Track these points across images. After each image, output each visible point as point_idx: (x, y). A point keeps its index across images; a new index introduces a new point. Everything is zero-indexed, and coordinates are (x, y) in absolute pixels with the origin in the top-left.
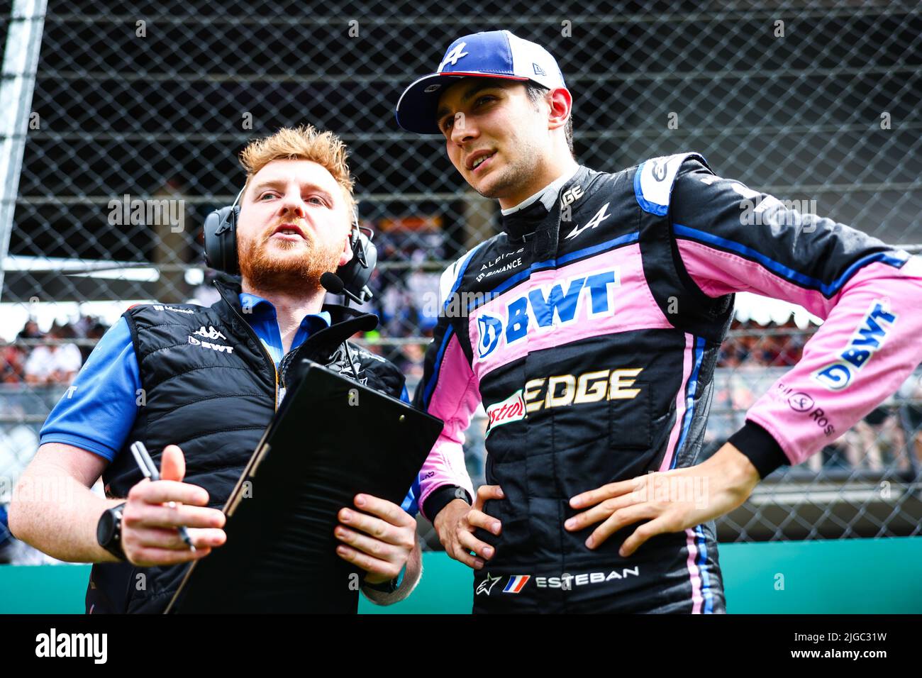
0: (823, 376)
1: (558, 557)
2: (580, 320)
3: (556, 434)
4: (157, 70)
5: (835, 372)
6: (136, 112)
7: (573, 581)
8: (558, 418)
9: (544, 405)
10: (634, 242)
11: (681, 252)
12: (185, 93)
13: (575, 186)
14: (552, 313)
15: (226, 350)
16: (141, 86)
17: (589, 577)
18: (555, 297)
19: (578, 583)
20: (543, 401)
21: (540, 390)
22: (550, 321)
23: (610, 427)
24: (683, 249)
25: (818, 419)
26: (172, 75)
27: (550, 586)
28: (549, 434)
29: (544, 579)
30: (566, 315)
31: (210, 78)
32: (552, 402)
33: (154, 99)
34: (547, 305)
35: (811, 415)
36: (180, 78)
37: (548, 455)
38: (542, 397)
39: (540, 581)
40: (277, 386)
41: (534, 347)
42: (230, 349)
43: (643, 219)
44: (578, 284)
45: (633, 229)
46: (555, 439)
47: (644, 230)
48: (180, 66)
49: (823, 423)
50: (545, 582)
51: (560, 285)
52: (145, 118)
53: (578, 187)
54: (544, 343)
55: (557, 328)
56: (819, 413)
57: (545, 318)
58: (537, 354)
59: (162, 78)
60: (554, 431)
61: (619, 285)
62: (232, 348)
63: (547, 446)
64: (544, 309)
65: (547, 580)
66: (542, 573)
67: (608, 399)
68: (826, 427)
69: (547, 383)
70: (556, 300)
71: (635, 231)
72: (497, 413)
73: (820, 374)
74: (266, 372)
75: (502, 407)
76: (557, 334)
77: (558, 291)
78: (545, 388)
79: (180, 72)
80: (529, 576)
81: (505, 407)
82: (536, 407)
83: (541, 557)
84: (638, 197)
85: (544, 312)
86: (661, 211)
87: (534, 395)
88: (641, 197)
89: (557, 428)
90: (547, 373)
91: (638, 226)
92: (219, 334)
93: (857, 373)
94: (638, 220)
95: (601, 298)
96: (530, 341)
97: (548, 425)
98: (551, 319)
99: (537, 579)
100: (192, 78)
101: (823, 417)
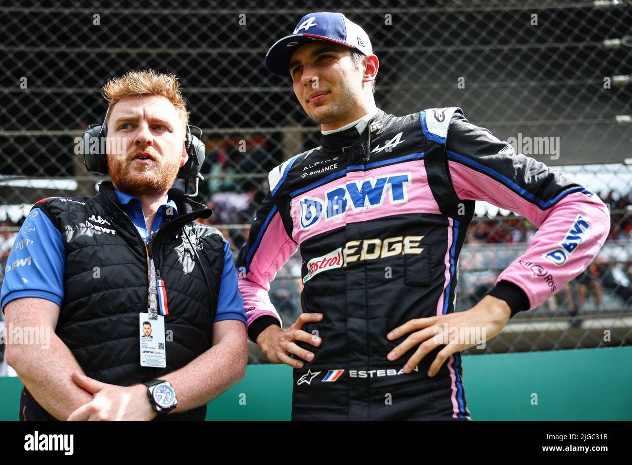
0: (550, 257)
1: (365, 358)
2: (384, 204)
3: (368, 277)
4: (74, 45)
5: (557, 254)
6: (60, 74)
7: (375, 374)
8: (369, 267)
9: (359, 258)
10: (421, 159)
11: (450, 168)
12: (92, 60)
13: (377, 120)
14: (364, 199)
15: (111, 232)
16: (62, 56)
17: (386, 371)
18: (366, 189)
19: (378, 375)
20: (359, 255)
21: (357, 248)
22: (363, 204)
23: (405, 271)
24: (452, 168)
25: (549, 281)
26: (84, 48)
27: (360, 376)
28: (364, 277)
29: (356, 371)
30: (374, 200)
31: (110, 51)
32: (365, 256)
33: (71, 64)
34: (360, 193)
35: (545, 279)
36: (89, 51)
37: (363, 290)
38: (358, 252)
39: (353, 373)
40: (148, 258)
41: (350, 220)
42: (113, 232)
43: (427, 145)
44: (382, 182)
45: (420, 150)
46: (368, 281)
47: (428, 152)
48: (89, 42)
49: (551, 284)
50: (356, 374)
51: (369, 181)
52: (66, 77)
53: (379, 121)
54: (358, 218)
55: (367, 209)
56: (550, 277)
57: (359, 202)
58: (354, 225)
59: (77, 50)
60: (366, 275)
61: (411, 184)
62: (115, 231)
63: (362, 285)
64: (358, 196)
65: (357, 373)
66: (354, 368)
67: (403, 254)
68: (552, 287)
69: (362, 244)
70: (368, 190)
71: (422, 152)
72: (319, 264)
73: (548, 255)
74: (140, 247)
75: (323, 260)
76: (367, 212)
77: (368, 185)
78: (360, 247)
79: (89, 46)
80: (343, 370)
81: (325, 260)
82: (354, 259)
83: (353, 357)
84: (424, 130)
85: (358, 198)
86: (441, 141)
87: (353, 251)
88: (427, 131)
89: (369, 273)
90: (362, 237)
91: (424, 149)
92: (105, 221)
93: (569, 256)
94: (424, 145)
95: (399, 191)
96: (348, 216)
97: (362, 271)
98: (364, 203)
99: (351, 372)
100: (98, 50)
101: (552, 280)
